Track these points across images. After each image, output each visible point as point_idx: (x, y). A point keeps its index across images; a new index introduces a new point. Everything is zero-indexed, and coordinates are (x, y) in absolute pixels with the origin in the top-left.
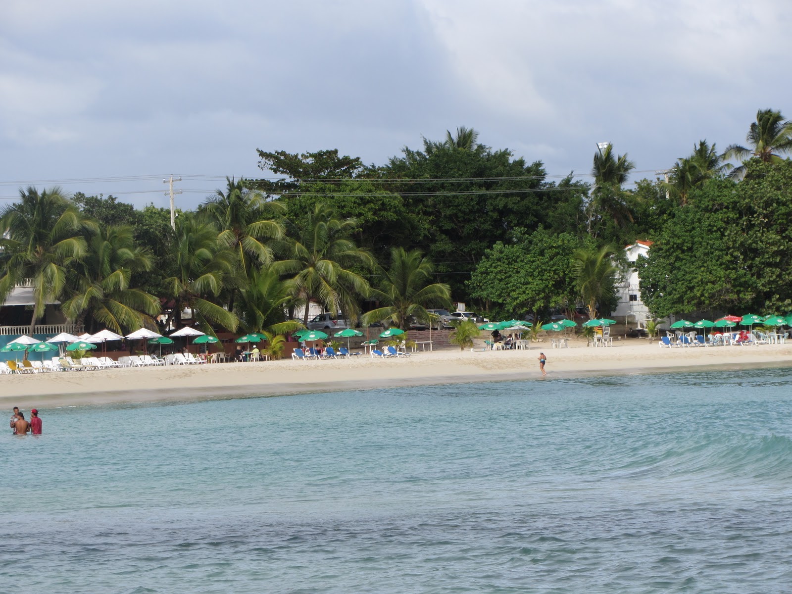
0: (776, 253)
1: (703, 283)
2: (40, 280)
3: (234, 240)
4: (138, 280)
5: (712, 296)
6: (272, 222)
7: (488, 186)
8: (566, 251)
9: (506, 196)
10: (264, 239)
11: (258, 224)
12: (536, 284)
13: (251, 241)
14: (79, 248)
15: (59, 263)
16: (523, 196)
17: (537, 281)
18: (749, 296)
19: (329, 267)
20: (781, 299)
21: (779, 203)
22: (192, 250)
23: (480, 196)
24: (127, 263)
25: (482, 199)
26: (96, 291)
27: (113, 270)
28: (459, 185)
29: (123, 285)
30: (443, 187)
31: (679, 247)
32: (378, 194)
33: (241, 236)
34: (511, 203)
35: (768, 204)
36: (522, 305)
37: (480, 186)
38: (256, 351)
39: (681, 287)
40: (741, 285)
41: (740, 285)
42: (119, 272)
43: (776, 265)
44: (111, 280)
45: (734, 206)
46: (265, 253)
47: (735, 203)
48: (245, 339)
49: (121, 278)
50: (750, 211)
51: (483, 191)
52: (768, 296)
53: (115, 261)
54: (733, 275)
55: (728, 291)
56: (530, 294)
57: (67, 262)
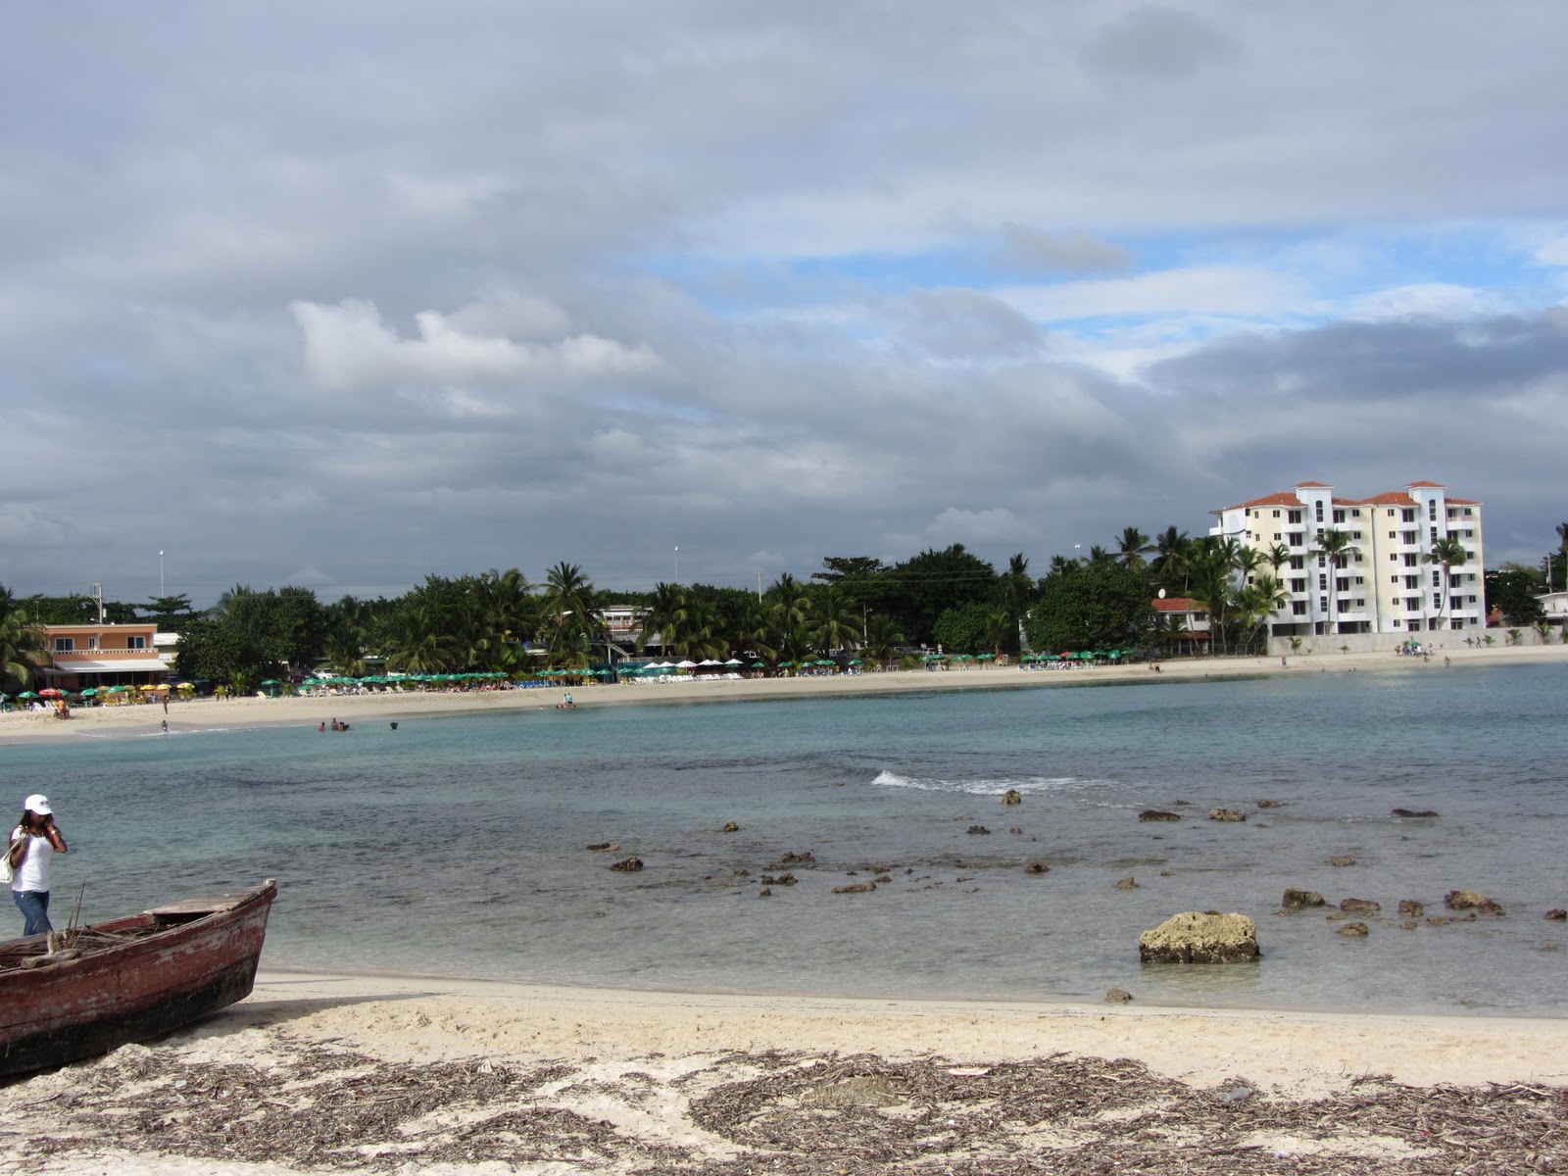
0: (1099, 617)
1: (1057, 633)
2: (664, 632)
3: (785, 609)
4: (717, 632)
5: (1062, 641)
6: (805, 599)
7: (955, 576)
8: (984, 614)
9: (966, 582)
10: (802, 608)
11: (798, 600)
12: (967, 633)
13: (794, 609)
14: (683, 614)
15: (674, 623)
16: (975, 582)
17: (967, 632)
18: (1085, 641)
19: (834, 624)
20: (1105, 642)
21: (1104, 587)
22: (753, 616)
23: (949, 583)
24: (711, 623)
25: (951, 584)
26: (693, 638)
27: (704, 627)
28: (937, 576)
29: (708, 636)
30: (928, 577)
31: (1046, 612)
32: (888, 582)
33: (789, 607)
34: (968, 586)
35: (1098, 587)
36: (958, 645)
37: (950, 576)
38: (786, 671)
39: (1045, 635)
40: (1080, 634)
41: (1078, 634)
42: (706, 628)
43: (1101, 623)
44: (703, 632)
45: (1079, 589)
46: (800, 617)
47: (1080, 587)
48: (781, 665)
49: (707, 631)
50: (1088, 592)
51: (951, 580)
52: (1097, 641)
53: (705, 622)
54: (1075, 629)
55: (1072, 638)
56: (962, 638)
57: (678, 622)
